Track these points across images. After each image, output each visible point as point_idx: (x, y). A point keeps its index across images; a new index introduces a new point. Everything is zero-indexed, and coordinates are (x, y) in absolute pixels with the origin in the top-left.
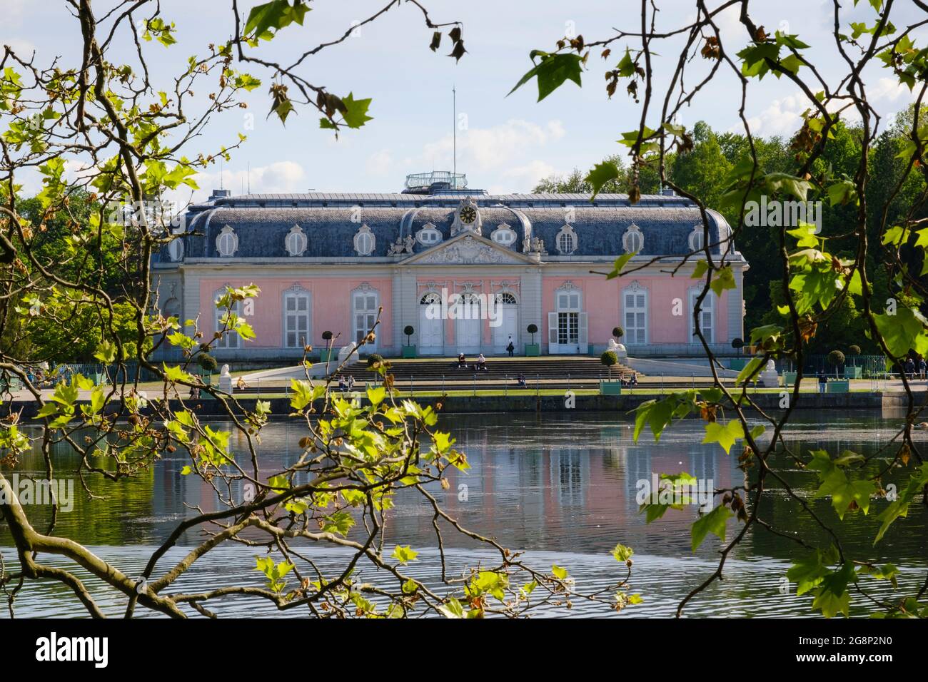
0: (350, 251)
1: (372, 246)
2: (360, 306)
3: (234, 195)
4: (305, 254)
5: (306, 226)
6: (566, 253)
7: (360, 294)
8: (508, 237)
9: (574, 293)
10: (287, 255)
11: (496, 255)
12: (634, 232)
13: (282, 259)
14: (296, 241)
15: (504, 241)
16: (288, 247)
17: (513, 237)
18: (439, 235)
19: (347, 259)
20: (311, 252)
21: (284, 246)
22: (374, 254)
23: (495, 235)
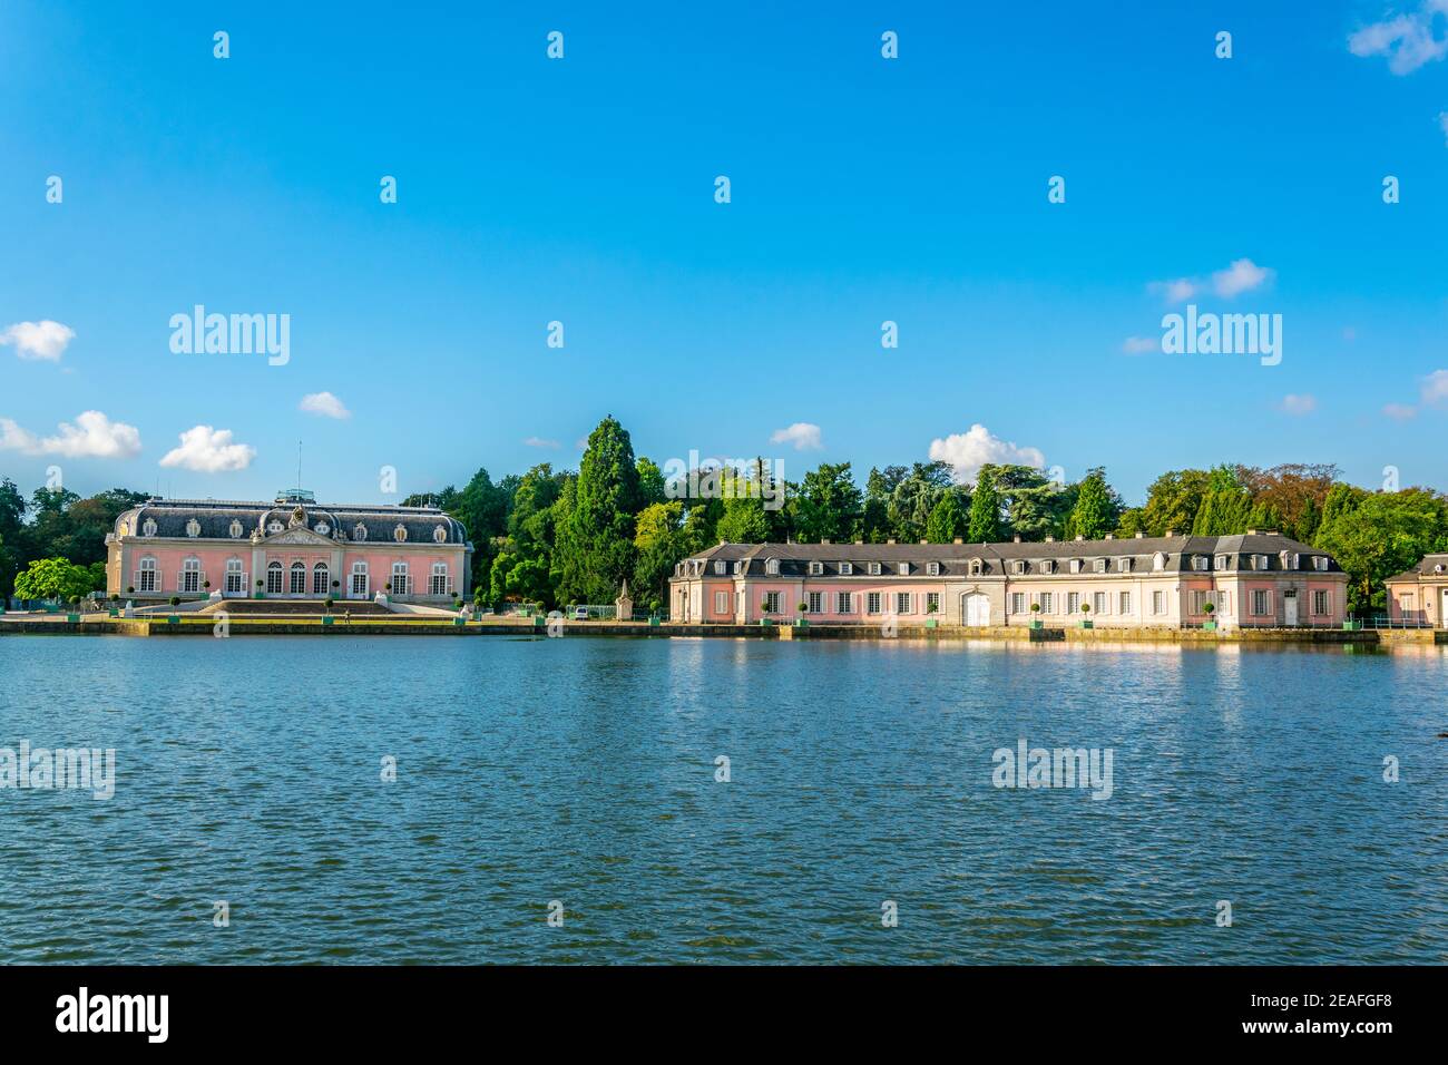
0: (227, 535)
1: (241, 533)
2: (231, 568)
3: (166, 499)
4: (199, 536)
5: (199, 518)
6: (361, 540)
7: (232, 561)
8: (324, 529)
9: (363, 563)
10: (188, 536)
11: (318, 540)
12: (401, 528)
13: (183, 539)
14: (193, 528)
15: (322, 531)
16: (189, 531)
17: (328, 529)
18: (282, 527)
19: (225, 540)
20: (202, 535)
21: (185, 530)
22: (242, 537)
23: (316, 528)
